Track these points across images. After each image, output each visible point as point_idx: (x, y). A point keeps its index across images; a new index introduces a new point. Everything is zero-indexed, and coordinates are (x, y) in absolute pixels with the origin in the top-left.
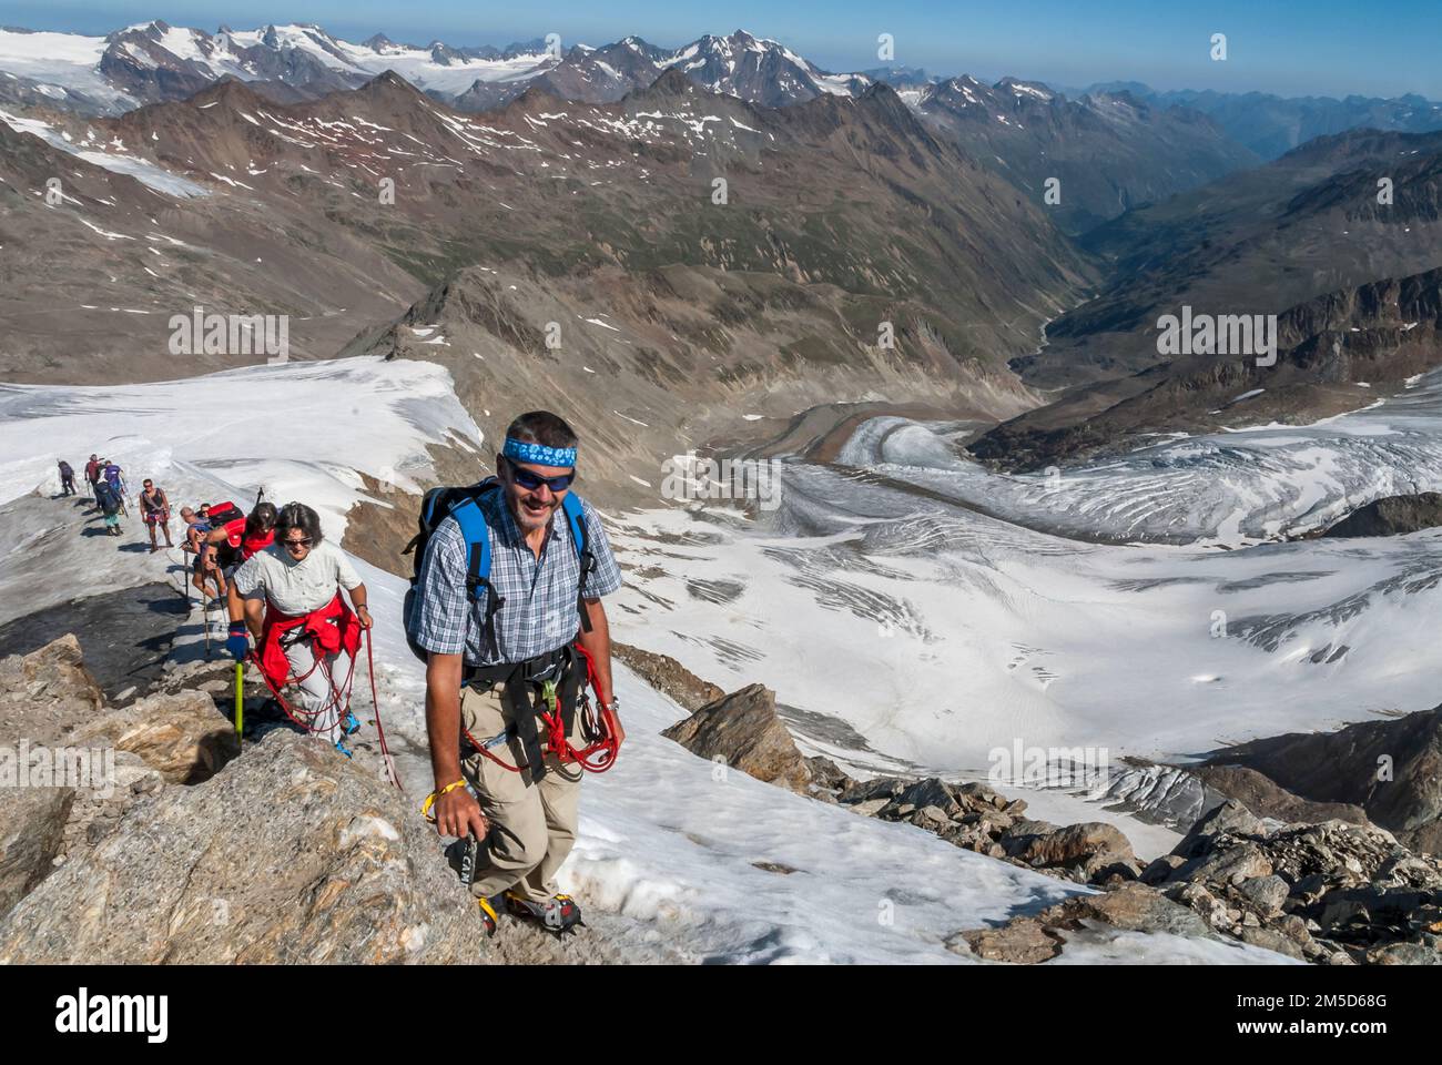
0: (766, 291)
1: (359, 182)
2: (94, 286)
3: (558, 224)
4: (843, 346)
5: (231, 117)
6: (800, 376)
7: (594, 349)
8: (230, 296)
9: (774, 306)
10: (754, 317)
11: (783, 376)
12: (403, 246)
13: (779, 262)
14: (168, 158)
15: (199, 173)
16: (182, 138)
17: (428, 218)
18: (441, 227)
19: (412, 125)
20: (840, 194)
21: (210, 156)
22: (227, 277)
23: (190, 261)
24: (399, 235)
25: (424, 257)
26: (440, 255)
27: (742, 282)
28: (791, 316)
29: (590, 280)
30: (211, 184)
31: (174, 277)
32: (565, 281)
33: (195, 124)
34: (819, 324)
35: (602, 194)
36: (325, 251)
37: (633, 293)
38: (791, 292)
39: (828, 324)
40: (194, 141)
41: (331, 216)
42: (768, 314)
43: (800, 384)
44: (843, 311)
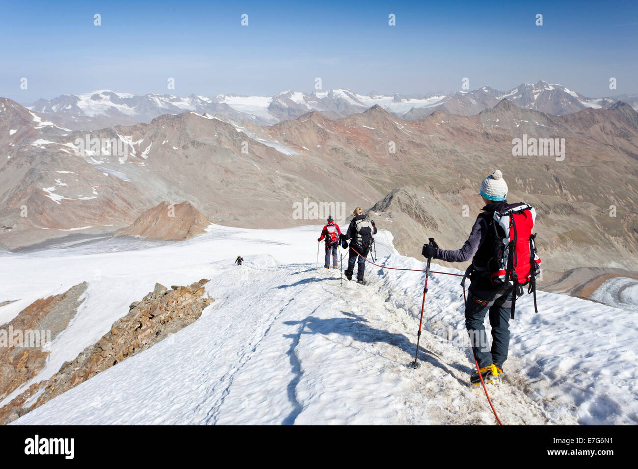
0: (550, 204)
1: (359, 150)
2: (255, 190)
3: (445, 169)
4: (596, 236)
5: (312, 124)
6: (569, 250)
7: (458, 228)
8: (303, 196)
9: (555, 212)
10: (544, 218)
11: (560, 249)
12: (374, 177)
13: (558, 190)
14: (288, 142)
15: (295, 146)
16: (294, 133)
17: (386, 166)
18: (391, 169)
19: (383, 126)
20: (596, 157)
21: (303, 140)
22: (303, 188)
23: (290, 181)
24: (373, 173)
25: (383, 183)
26: (390, 182)
27: (538, 199)
28: (565, 218)
29: (459, 195)
30: (302, 151)
31: (283, 187)
32: (447, 195)
33: (299, 128)
34: (582, 224)
35: (467, 156)
36: (342, 179)
37: (480, 202)
38: (565, 206)
39: (587, 224)
40: (298, 135)
41: (346, 164)
42: (552, 216)
43: (569, 254)
44: (597, 217)
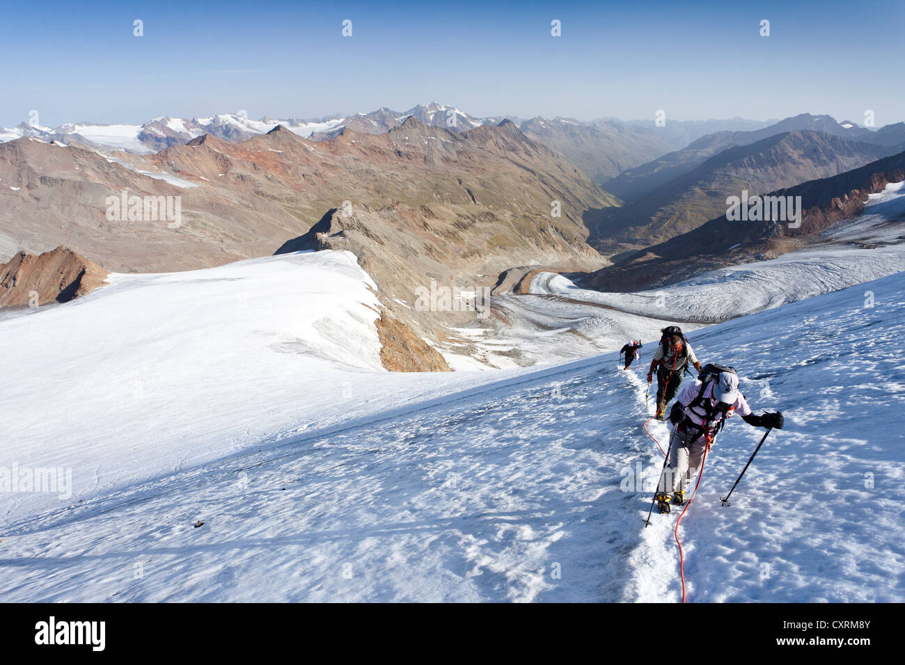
0: (475, 213)
1: (270, 176)
2: (150, 232)
3: (365, 190)
4: (515, 239)
5: (207, 150)
6: (498, 254)
7: (404, 243)
8: (214, 233)
9: (480, 221)
10: (472, 227)
11: (491, 254)
12: (293, 205)
13: (472, 202)
14: (177, 172)
15: (190, 176)
16: (185, 161)
17: (303, 191)
18: (310, 195)
19: (292, 149)
20: (497, 170)
21: (199, 169)
22: (212, 224)
23: (194, 217)
24: (290, 200)
25: (303, 210)
26: (311, 208)
27: (464, 210)
28: (489, 225)
29: (394, 211)
30: (200, 182)
31: (187, 225)
32: (383, 212)
33: (191, 154)
34: (504, 229)
35: (383, 175)
36: (256, 210)
37: (416, 216)
38: (487, 213)
39: (507, 228)
40: (191, 162)
41: (258, 193)
42: (478, 224)
43: (499, 257)
44: (512, 222)
